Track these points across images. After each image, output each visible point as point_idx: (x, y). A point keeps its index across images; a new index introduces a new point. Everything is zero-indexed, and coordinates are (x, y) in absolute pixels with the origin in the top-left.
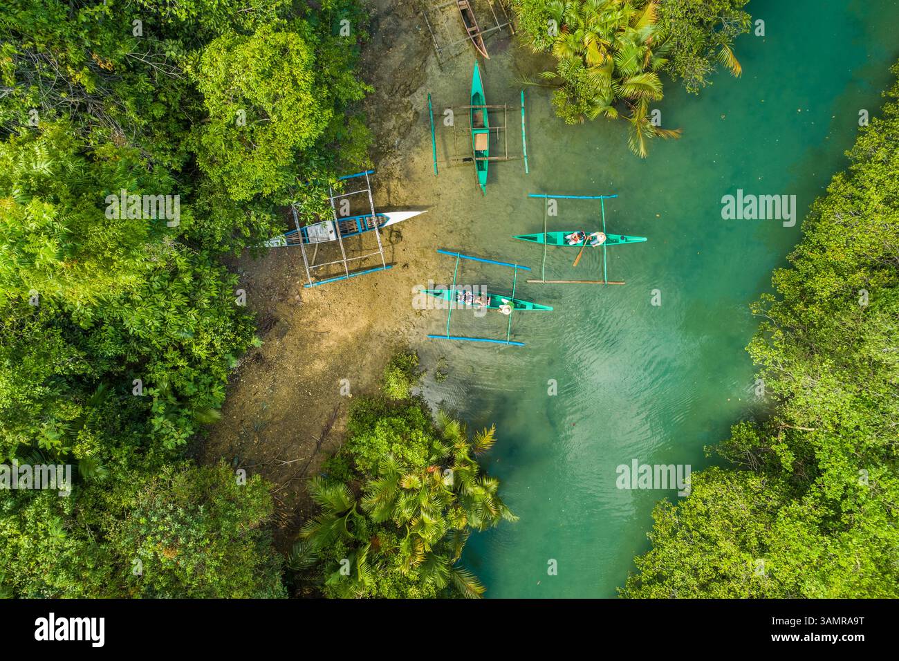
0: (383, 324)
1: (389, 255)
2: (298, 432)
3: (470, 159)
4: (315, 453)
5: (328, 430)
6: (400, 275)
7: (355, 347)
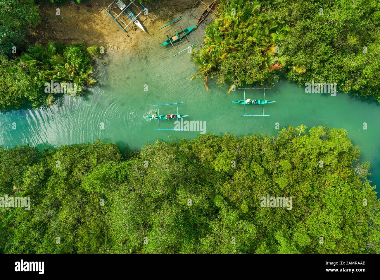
0: (109, 39)
1: (129, 30)
2: (65, 32)
3: (168, 37)
4: (62, 40)
5: (70, 40)
6: (125, 36)
7: (97, 34)
